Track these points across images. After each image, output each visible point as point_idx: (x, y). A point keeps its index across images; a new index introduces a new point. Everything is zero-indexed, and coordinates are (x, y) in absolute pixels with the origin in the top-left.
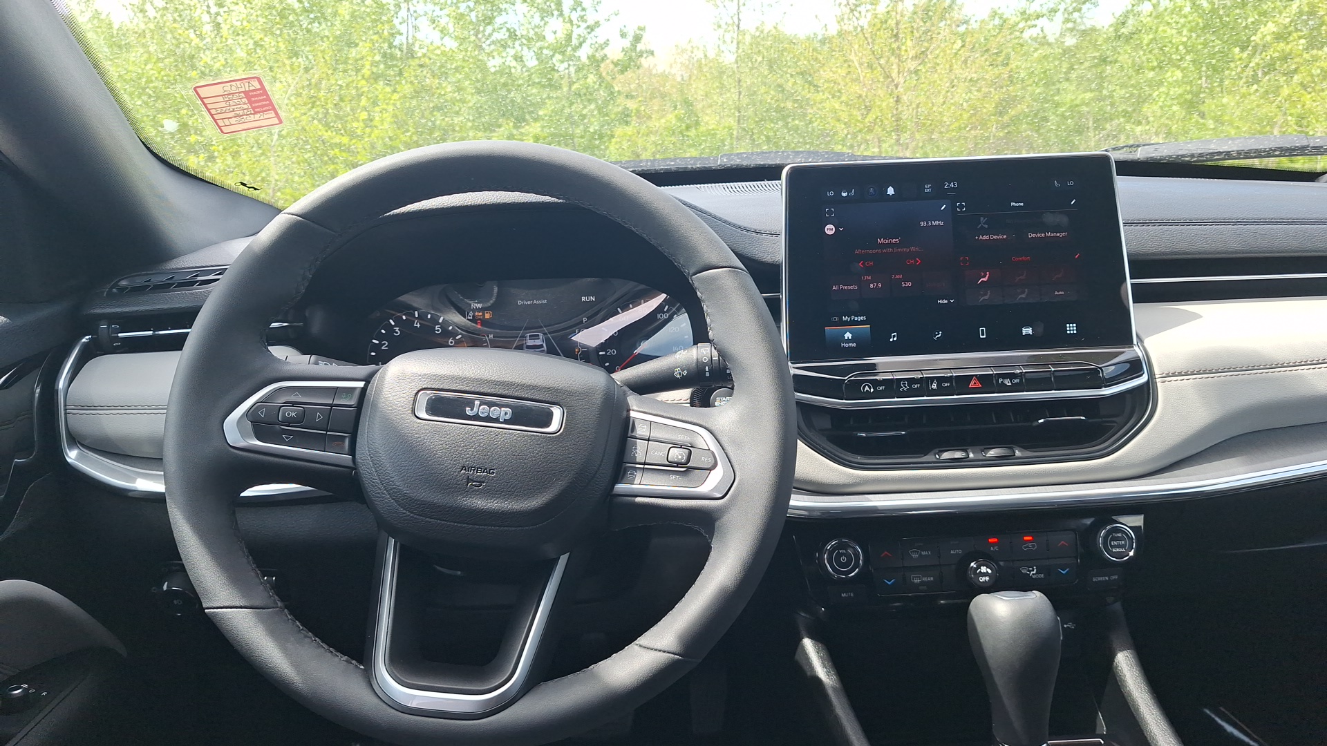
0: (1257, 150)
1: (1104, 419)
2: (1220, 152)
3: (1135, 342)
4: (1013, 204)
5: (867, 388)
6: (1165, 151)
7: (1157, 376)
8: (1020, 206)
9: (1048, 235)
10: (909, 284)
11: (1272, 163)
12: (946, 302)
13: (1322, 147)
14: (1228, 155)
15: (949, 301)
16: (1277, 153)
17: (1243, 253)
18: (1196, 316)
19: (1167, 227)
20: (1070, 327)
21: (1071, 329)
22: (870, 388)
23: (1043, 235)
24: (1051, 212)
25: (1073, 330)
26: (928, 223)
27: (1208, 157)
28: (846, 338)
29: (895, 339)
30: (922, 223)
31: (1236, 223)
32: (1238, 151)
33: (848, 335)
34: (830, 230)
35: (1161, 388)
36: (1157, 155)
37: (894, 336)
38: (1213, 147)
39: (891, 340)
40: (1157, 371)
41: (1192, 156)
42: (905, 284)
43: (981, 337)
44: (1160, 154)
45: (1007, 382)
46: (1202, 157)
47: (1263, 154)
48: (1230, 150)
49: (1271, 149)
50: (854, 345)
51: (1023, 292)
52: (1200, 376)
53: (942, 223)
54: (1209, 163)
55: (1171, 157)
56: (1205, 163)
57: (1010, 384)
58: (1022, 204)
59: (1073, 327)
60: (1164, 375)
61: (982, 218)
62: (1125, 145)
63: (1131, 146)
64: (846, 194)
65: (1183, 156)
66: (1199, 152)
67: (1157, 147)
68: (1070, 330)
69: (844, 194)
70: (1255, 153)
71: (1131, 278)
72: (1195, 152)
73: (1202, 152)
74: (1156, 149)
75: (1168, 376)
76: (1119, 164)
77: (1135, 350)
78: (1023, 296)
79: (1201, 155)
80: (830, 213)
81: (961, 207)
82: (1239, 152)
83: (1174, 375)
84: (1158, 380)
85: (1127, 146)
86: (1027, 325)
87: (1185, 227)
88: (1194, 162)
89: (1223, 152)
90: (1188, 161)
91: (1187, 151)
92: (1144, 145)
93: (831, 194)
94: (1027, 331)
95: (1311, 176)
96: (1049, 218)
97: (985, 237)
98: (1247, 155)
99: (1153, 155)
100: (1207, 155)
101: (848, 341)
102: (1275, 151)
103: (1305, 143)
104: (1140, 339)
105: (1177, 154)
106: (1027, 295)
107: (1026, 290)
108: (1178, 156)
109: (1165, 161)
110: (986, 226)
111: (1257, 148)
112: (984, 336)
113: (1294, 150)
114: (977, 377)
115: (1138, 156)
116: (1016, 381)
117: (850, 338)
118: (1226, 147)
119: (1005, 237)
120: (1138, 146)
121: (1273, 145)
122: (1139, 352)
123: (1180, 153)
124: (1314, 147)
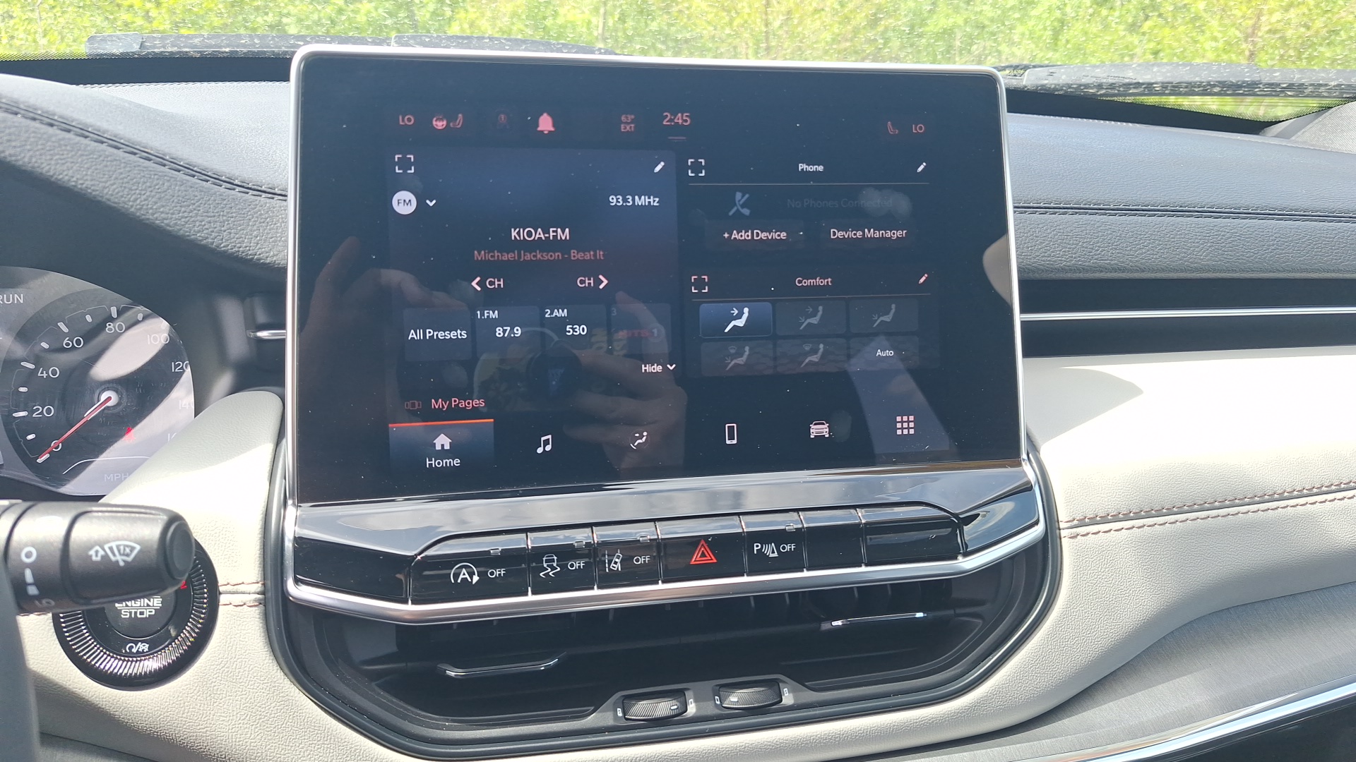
0: (1190, 83)
1: (959, 611)
2: (1139, 83)
3: (1024, 456)
4: (802, 166)
5: (464, 574)
6: (1064, 77)
7: (1062, 525)
8: (816, 172)
9: (870, 233)
10: (581, 330)
11: (1212, 105)
12: (659, 368)
13: (1279, 84)
14: (1149, 88)
15: (665, 368)
16: (1217, 90)
17: (1215, 271)
18: (1131, 391)
19: (1088, 216)
20: (902, 422)
21: (905, 425)
22: (471, 574)
23: (859, 234)
24: (876, 187)
25: (909, 428)
26: (625, 200)
27: (1121, 89)
28: (438, 447)
29: (548, 448)
30: (613, 200)
31: (1201, 213)
32: (1163, 83)
33: (443, 441)
34: (404, 203)
35: (1069, 549)
36: (1051, 82)
37: (546, 442)
38: (1131, 76)
39: (540, 450)
40: (1063, 515)
41: (1100, 86)
42: (573, 329)
43: (728, 442)
44: (1056, 82)
45: (771, 551)
46: (1114, 88)
47: (1196, 90)
48: (1153, 81)
49: (1209, 84)
50: (456, 462)
51: (815, 351)
52: (1140, 522)
53: (654, 201)
54: (1120, 99)
55: (1069, 86)
56: (1115, 99)
57: (776, 555)
58: (821, 168)
59: (908, 422)
60: (1076, 522)
61: (738, 195)
62: (1007, 64)
63: (1016, 67)
64: (445, 123)
65: (1087, 86)
66: (1111, 81)
67: (1052, 70)
68: (902, 428)
69: (440, 124)
70: (1186, 87)
71: (1023, 311)
72: (1105, 81)
73: (1114, 81)
74: (1051, 74)
75: (1082, 523)
76: (1011, 92)
77: (1024, 472)
78: (815, 358)
79: (1112, 86)
80: (405, 164)
81: (697, 167)
82: (1165, 85)
83: (1093, 522)
84: (1063, 533)
85: (1011, 66)
86: (819, 419)
87: (1117, 217)
88: (1101, 95)
89: (1143, 84)
90: (1094, 94)
91: (1094, 79)
92: (1034, 67)
93: (407, 120)
94: (819, 430)
95: (1254, 127)
96: (873, 200)
97: (744, 235)
98: (1175, 89)
99: (1046, 82)
100: (1120, 86)
101: (443, 454)
102: (1214, 86)
103: (1256, 77)
104: (1034, 447)
105: (1078, 82)
106: (823, 357)
107: (821, 346)
108: (1081, 85)
109: (1061, 93)
110: (746, 212)
111: (1190, 80)
112: (735, 442)
113: (1239, 86)
114: (707, 541)
115: (1024, 83)
116: (788, 548)
117: (447, 447)
118: (1149, 77)
119: (783, 235)
120: (1026, 68)
121: (1214, 77)
122: (1029, 472)
123: (1084, 81)
124: (1268, 84)
